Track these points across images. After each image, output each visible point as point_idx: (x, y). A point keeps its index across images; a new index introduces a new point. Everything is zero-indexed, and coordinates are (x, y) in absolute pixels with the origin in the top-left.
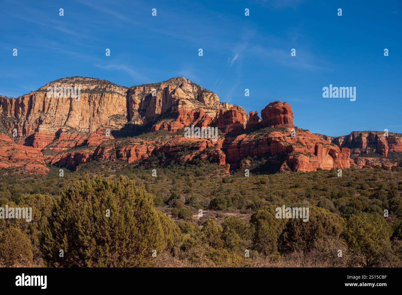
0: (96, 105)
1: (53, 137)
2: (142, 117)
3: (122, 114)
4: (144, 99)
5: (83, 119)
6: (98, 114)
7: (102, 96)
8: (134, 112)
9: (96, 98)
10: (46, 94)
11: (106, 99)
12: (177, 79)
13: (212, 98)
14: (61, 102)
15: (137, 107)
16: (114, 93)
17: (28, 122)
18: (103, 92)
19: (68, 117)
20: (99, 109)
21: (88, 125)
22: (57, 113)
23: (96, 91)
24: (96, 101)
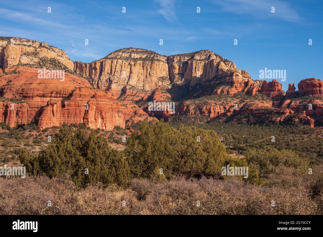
0: (148, 70)
1: (120, 93)
2: (182, 79)
3: (165, 76)
4: (181, 66)
5: (139, 80)
6: (150, 76)
7: (152, 63)
8: (175, 75)
9: (148, 64)
10: (112, 61)
11: (155, 66)
12: (205, 51)
13: (232, 66)
14: (124, 67)
15: (177, 71)
16: (160, 61)
17: (101, 81)
18: (152, 60)
19: (129, 78)
20: (151, 72)
21: (143, 84)
22: (121, 75)
23: (147, 59)
24: (148, 67)
